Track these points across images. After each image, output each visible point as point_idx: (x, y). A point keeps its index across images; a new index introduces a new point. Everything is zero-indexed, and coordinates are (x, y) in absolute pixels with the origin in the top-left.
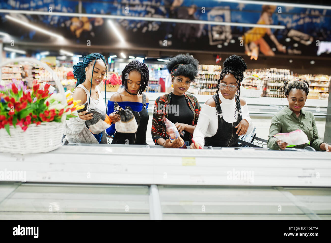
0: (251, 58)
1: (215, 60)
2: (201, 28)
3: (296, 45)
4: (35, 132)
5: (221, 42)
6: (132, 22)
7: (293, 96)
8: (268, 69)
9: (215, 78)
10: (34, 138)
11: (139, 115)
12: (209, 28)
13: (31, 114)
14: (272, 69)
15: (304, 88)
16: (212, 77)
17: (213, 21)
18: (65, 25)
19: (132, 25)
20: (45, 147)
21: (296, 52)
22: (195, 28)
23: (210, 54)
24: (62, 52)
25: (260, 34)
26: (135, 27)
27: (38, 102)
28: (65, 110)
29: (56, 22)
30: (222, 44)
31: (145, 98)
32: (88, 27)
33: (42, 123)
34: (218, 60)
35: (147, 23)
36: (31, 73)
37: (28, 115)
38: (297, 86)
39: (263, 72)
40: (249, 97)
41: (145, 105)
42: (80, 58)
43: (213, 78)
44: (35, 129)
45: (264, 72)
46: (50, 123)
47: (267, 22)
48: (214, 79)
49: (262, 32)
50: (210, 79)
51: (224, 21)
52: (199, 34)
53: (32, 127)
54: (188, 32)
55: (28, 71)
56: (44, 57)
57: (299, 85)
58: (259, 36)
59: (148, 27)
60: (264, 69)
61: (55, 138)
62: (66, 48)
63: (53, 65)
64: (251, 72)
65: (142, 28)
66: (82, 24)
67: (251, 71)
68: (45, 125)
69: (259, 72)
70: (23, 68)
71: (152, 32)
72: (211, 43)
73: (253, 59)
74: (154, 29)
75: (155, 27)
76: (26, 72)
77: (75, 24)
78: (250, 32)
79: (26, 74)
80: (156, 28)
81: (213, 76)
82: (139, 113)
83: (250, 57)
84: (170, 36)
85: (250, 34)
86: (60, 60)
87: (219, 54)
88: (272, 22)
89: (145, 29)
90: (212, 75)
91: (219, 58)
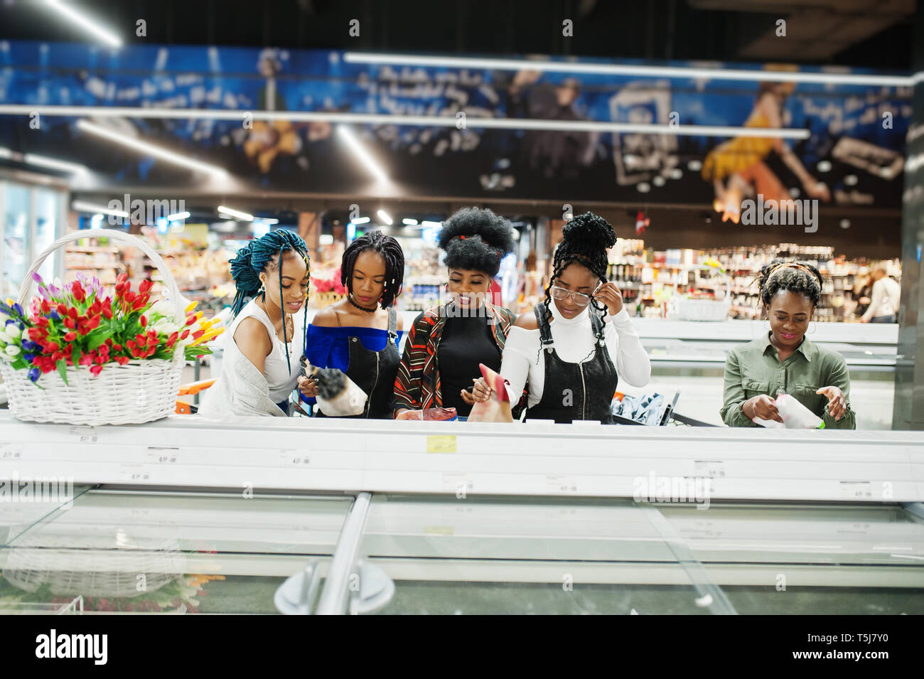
0: (725, 218)
1: (634, 225)
2: (594, 140)
3: (852, 180)
4: (117, 379)
5: (646, 177)
6: (405, 128)
7: (781, 309)
8: (773, 247)
9: (627, 273)
10: (115, 392)
11: (378, 358)
12: (616, 142)
13: (109, 342)
14: (784, 247)
15: (809, 290)
16: (618, 270)
17: (626, 122)
18: (232, 141)
19: (408, 137)
20: (140, 412)
21: (858, 198)
22: (576, 141)
23: (621, 209)
24: (224, 210)
25: (755, 152)
26: (416, 141)
27: (126, 318)
28: (180, 335)
29: (207, 133)
30: (650, 182)
31: (395, 319)
32: (291, 143)
33: (131, 362)
34: (640, 224)
35: (447, 132)
36: (141, 268)
37: (103, 343)
38: (791, 285)
39: (759, 254)
40: (696, 321)
41: (393, 336)
42: (272, 226)
43: (621, 273)
44: (116, 374)
45: (763, 256)
46: (149, 362)
47: (775, 120)
48: (624, 276)
49: (762, 148)
50: (614, 278)
51: (655, 121)
52: (588, 156)
53: (112, 370)
54: (557, 151)
55: (132, 263)
56: (175, 225)
57: (795, 282)
58: (753, 159)
59: (450, 140)
60: (764, 246)
61: (161, 394)
62: (232, 200)
63: (199, 246)
64: (731, 256)
65: (433, 142)
66: (276, 135)
67: (730, 252)
68: (138, 365)
69: (751, 256)
70: (121, 256)
71: (461, 153)
72: (622, 180)
73: (730, 221)
74: (467, 147)
75: (469, 141)
76: (128, 266)
77: (259, 138)
78: (726, 147)
79: (128, 271)
80: (472, 142)
81: (621, 269)
82: (377, 353)
83: (722, 213)
84: (504, 163)
85: (728, 153)
86: (221, 233)
87: (643, 210)
88: (788, 118)
89: (441, 147)
90: (618, 266)
91: (643, 219)
